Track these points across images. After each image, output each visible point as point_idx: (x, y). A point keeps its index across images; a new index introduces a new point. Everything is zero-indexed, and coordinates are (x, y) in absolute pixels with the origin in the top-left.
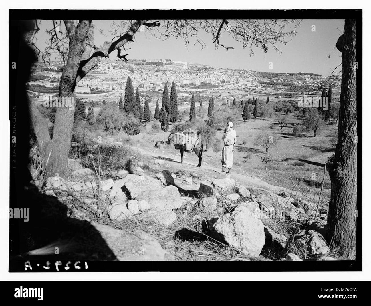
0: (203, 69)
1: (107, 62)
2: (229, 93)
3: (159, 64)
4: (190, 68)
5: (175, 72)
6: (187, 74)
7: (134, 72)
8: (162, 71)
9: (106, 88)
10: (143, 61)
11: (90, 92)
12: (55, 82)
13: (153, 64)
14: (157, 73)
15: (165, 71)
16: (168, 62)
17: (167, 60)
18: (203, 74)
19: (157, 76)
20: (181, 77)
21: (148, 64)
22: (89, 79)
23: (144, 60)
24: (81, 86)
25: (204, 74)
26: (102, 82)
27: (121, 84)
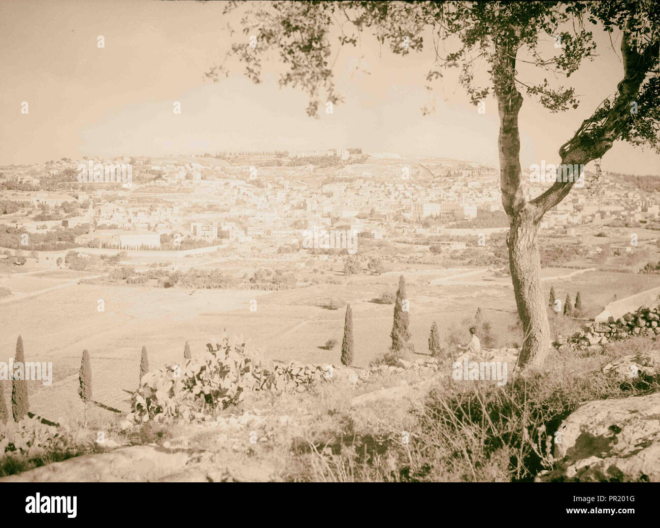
0: (464, 172)
1: (176, 162)
2: (600, 235)
3: (331, 161)
4: (422, 170)
5: (383, 183)
6: (419, 187)
7: (263, 187)
8: (341, 180)
9: (200, 232)
10: (280, 155)
11: (158, 244)
12: (50, 218)
13: (311, 163)
14: (327, 188)
15: (351, 180)
16: (354, 156)
17: (352, 152)
18: (466, 185)
19: (329, 195)
20: (401, 196)
21: (297, 162)
22: (146, 209)
23: (282, 152)
24: (129, 229)
25: (470, 185)
26: (184, 215)
27: (241, 220)
